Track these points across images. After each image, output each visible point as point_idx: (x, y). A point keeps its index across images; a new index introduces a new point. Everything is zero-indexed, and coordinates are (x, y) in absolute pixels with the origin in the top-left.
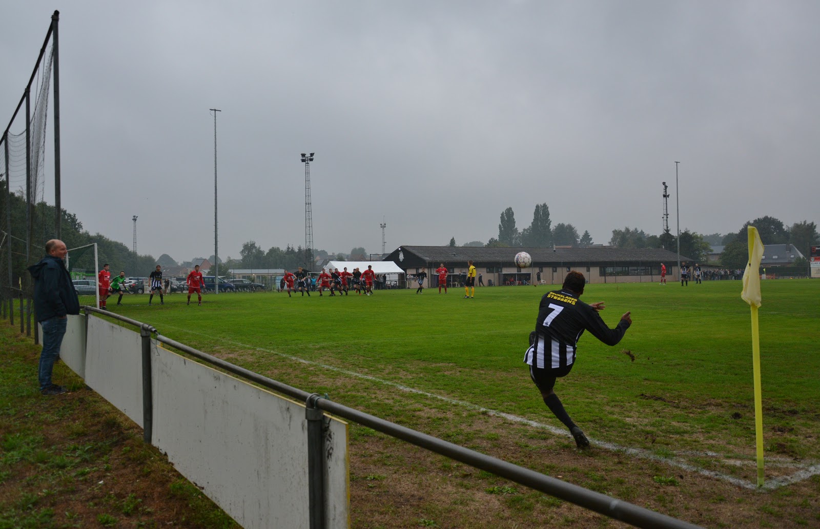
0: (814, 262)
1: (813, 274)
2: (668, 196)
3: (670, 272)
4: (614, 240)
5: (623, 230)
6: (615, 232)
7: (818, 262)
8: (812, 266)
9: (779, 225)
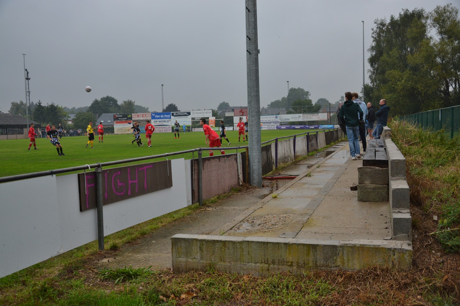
0: (116, 125)
1: (116, 131)
2: (29, 79)
3: (22, 132)
4: (12, 109)
5: (19, 103)
6: (13, 104)
7: (118, 124)
8: (115, 127)
9: (115, 101)
